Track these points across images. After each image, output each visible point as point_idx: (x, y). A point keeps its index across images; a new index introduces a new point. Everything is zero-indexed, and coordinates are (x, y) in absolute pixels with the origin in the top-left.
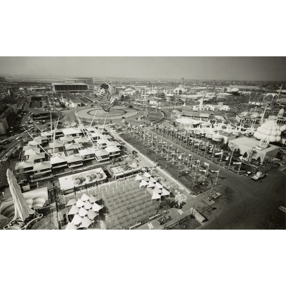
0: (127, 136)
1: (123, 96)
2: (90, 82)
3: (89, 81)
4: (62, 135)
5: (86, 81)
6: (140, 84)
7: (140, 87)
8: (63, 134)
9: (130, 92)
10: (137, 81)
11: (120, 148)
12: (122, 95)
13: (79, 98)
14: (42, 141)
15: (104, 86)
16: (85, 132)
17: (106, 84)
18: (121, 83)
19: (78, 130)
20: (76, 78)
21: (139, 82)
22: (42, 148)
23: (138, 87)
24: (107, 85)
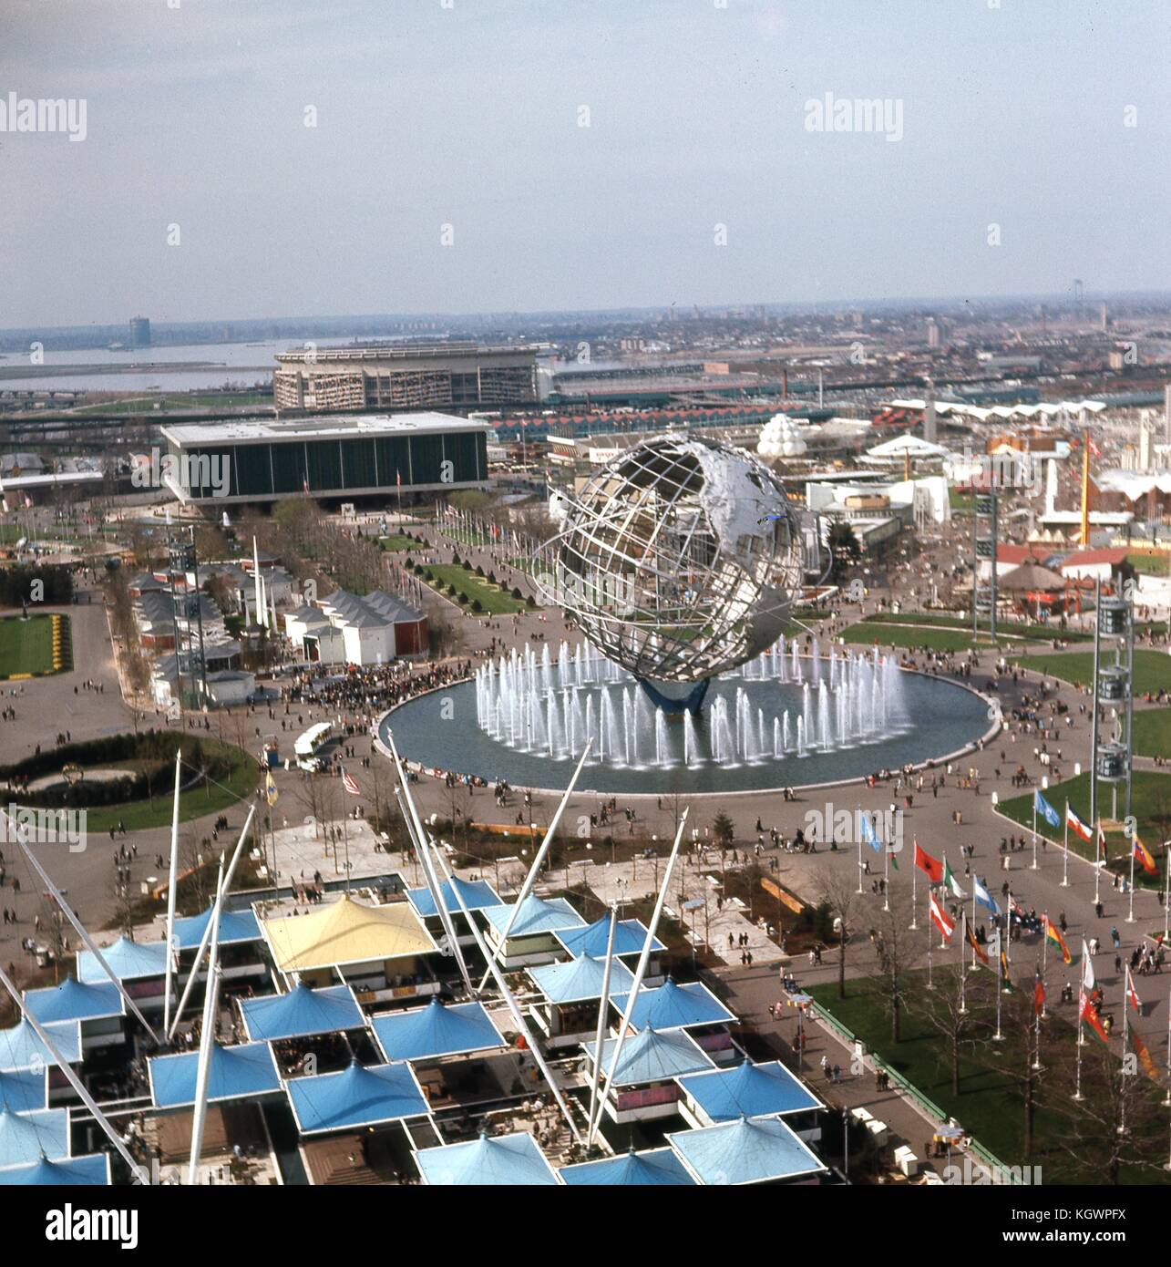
0: (897, 1003)
1: (842, 535)
2: (507, 384)
3: (499, 374)
4: (259, 969)
5: (471, 379)
6: (1029, 375)
7: (1028, 410)
8: (270, 962)
9: (920, 483)
10: (999, 350)
11: (817, 1133)
12: (833, 528)
13: (409, 564)
14: (89, 1029)
15: (660, 466)
16: (467, 940)
17: (680, 450)
18: (820, 380)
19: (404, 924)
20: (379, 360)
21: (1019, 350)
22: (88, 1103)
23: (1004, 411)
24: (691, 461)
